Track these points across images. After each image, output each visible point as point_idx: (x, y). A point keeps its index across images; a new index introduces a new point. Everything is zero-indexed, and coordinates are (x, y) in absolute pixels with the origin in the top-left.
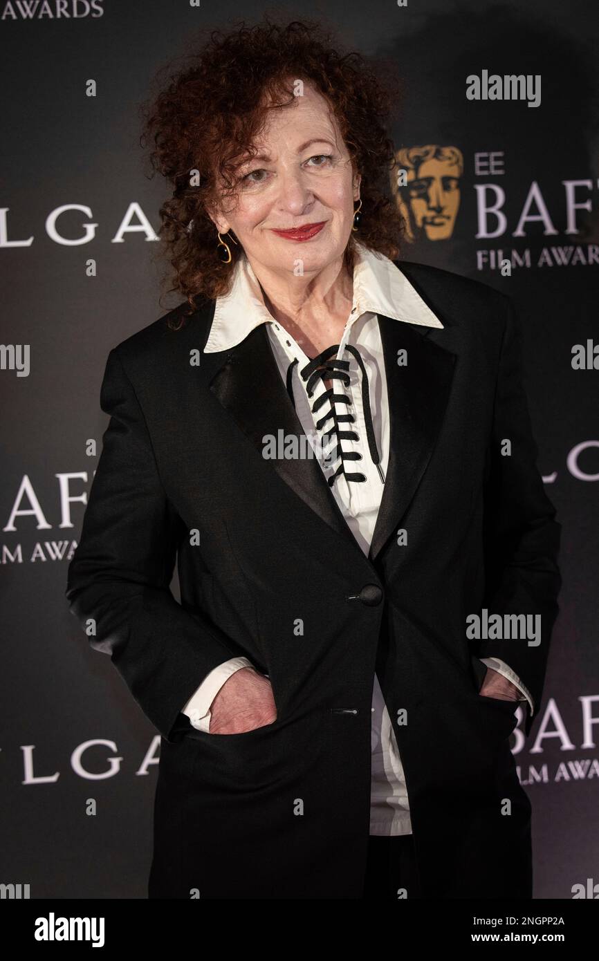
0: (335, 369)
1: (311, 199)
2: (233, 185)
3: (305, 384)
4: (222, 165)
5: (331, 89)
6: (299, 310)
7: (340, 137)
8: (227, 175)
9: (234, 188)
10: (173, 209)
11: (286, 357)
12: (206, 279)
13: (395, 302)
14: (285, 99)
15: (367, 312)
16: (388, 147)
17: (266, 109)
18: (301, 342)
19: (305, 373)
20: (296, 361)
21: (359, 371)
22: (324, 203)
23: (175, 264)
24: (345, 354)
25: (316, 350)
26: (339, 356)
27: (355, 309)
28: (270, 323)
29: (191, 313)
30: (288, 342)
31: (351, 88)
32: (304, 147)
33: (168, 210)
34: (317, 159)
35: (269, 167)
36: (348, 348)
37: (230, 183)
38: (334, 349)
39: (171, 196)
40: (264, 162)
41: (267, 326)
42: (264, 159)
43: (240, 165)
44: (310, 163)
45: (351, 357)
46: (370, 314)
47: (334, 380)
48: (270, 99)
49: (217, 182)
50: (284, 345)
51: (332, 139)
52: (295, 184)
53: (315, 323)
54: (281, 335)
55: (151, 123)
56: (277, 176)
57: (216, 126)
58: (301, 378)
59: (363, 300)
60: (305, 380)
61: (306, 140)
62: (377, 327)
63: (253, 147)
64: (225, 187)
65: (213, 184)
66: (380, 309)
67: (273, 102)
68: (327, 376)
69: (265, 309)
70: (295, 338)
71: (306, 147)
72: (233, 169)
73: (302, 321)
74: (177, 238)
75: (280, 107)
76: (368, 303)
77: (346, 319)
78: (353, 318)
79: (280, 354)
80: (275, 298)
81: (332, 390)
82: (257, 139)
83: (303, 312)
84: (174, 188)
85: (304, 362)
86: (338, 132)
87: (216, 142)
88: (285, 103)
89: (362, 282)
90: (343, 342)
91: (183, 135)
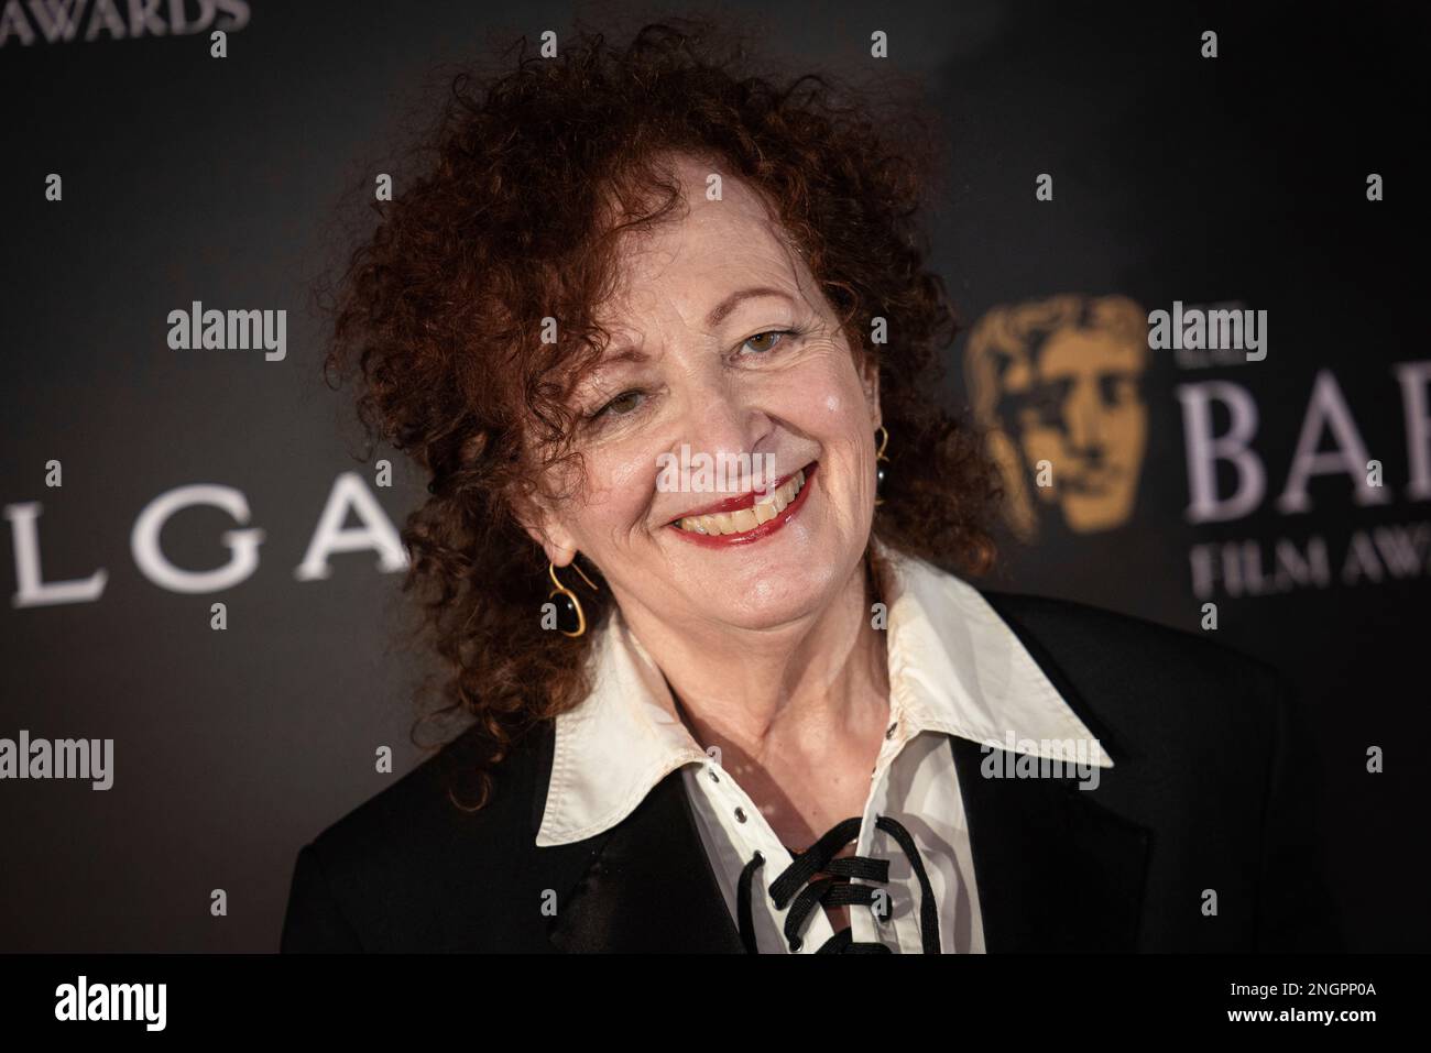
0: (853, 881)
1: (763, 428)
2: (565, 429)
3: (780, 918)
4: (532, 388)
5: (765, 165)
6: (767, 731)
7: (807, 279)
8: (548, 413)
9: (572, 438)
10: (433, 526)
11: (731, 849)
12: (527, 674)
13: (990, 701)
14: (655, 202)
15: (924, 733)
16: (930, 292)
17: (614, 233)
18: (770, 810)
19: (780, 891)
20: (758, 861)
21: (913, 882)
22: (797, 431)
23: (447, 649)
24: (877, 841)
25: (808, 831)
26: (862, 847)
27: (894, 726)
28: (694, 767)
29: (498, 758)
30: (739, 812)
31: (812, 157)
32: (722, 312)
33: (422, 531)
34: (761, 340)
35: (648, 376)
36: (884, 824)
37: (558, 430)
38: (850, 828)
39: (425, 494)
40: (629, 365)
41: (687, 776)
42: (631, 356)
43: (574, 383)
44: (746, 350)
45: (892, 846)
46: (932, 738)
47: (851, 907)
48: (618, 207)
49: (527, 433)
50: (727, 818)
51: (789, 285)
52: (716, 402)
53: (803, 763)
54: (721, 795)
55: (343, 323)
56: (669, 393)
57: (499, 295)
58: (770, 902)
59: (913, 704)
60: (780, 907)
61: (722, 296)
62: (952, 769)
63: (597, 329)
64: (546, 440)
65: (518, 435)
66: (956, 721)
67: (628, 213)
68: (835, 900)
69: (683, 730)
70: (758, 802)
71: (728, 312)
72: (561, 394)
73: (773, 758)
74: (449, 593)
75: (643, 221)
76: (925, 708)
77: (876, 750)
78: (891, 748)
79: (718, 841)
80: (705, 705)
81: (848, 932)
82: (604, 313)
83: (774, 737)
84: (427, 476)
85: (778, 861)
86: (801, 267)
87: (507, 337)
88: (655, 210)
89: (909, 657)
90: (871, 807)
91: (420, 333)
